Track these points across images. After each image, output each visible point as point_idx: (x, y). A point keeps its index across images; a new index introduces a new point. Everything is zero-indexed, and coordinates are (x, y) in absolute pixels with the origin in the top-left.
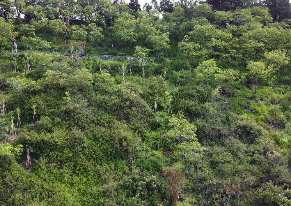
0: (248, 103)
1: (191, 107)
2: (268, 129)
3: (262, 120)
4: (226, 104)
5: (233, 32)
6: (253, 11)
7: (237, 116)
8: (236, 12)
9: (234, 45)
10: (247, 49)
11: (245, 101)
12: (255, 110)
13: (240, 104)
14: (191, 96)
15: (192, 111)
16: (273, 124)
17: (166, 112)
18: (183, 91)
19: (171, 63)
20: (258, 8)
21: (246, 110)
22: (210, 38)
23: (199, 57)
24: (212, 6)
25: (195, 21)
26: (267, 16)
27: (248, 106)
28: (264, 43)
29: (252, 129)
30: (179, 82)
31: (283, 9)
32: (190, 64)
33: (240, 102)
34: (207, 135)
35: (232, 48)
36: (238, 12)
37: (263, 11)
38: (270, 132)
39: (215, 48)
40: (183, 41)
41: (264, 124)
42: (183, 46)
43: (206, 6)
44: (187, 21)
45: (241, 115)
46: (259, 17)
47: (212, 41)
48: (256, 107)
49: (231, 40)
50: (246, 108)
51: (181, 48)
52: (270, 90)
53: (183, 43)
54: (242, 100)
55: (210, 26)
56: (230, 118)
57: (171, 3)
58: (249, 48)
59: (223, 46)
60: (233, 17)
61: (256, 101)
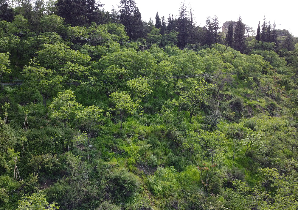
0: (115, 143)
1: (47, 164)
2: (140, 175)
3: (133, 164)
4: (91, 148)
5: (90, 53)
6: (109, 27)
7: (105, 163)
8: (92, 28)
9: (94, 71)
10: (109, 76)
11: (112, 140)
12: (124, 151)
13: (107, 146)
14: (46, 145)
15: (49, 169)
16: (144, 166)
17: (11, 175)
18: (34, 138)
19: (15, 93)
20: (114, 25)
21: (114, 153)
22: (65, 61)
23: (52, 86)
24: (64, 19)
25: (45, 37)
26: (123, 35)
27: (116, 147)
28: (126, 68)
29: (124, 181)
30: (27, 123)
31: (137, 28)
32: (41, 93)
33: (106, 142)
34: (72, 204)
35: (92, 74)
36: (93, 28)
37: (119, 29)
38: (142, 178)
39: (72, 74)
40: (31, 65)
41: (135, 168)
42: (30, 71)
43: (57, 19)
44: (33, 36)
45: (109, 160)
46: (116, 35)
47: (67, 65)
48: (125, 147)
49: (89, 63)
50: (114, 150)
51: (28, 74)
52: (136, 123)
53: (30, 67)
54: (108, 140)
55: (64, 45)
56: (98, 169)
57: (9, 7)
58: (110, 74)
59: (81, 71)
60: (89, 34)
61: (124, 139)
